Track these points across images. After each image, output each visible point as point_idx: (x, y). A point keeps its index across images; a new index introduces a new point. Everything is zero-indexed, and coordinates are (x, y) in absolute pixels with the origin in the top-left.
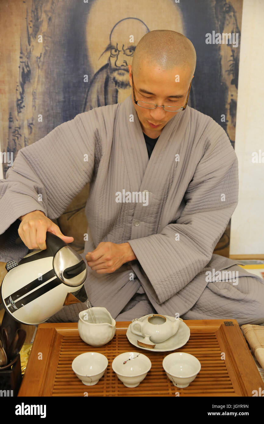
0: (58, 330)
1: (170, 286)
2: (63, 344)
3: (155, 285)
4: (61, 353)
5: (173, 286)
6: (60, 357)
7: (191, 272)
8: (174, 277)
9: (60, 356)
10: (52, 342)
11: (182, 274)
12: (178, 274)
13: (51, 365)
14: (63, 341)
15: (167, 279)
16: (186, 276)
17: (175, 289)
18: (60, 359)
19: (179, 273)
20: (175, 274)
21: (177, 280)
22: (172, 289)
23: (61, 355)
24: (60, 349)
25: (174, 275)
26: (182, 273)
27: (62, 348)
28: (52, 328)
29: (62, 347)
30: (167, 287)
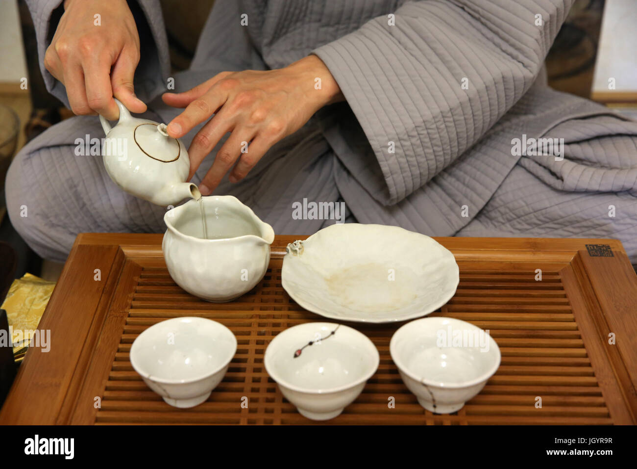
0: (128, 251)
1: (419, 150)
2: (138, 288)
3: (380, 150)
4: (131, 311)
5: (427, 151)
6: (126, 324)
7: (480, 112)
8: (434, 126)
9: (128, 320)
10: (109, 283)
11: (456, 117)
12: (447, 119)
13: (99, 343)
14: (140, 280)
15: (415, 133)
16: (466, 124)
17: (433, 157)
18: (126, 328)
19: (450, 114)
20: (437, 120)
21: (442, 134)
22: (425, 159)
23: (129, 316)
24: (129, 301)
25: (435, 122)
26: (455, 115)
27: (134, 300)
28: (112, 246)
29: (136, 295)
30: (412, 153)
